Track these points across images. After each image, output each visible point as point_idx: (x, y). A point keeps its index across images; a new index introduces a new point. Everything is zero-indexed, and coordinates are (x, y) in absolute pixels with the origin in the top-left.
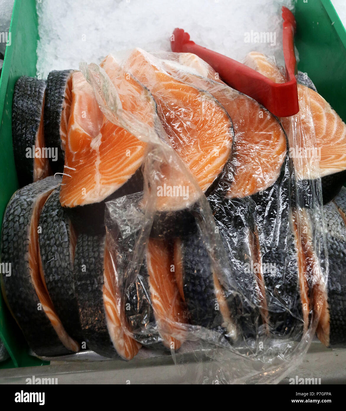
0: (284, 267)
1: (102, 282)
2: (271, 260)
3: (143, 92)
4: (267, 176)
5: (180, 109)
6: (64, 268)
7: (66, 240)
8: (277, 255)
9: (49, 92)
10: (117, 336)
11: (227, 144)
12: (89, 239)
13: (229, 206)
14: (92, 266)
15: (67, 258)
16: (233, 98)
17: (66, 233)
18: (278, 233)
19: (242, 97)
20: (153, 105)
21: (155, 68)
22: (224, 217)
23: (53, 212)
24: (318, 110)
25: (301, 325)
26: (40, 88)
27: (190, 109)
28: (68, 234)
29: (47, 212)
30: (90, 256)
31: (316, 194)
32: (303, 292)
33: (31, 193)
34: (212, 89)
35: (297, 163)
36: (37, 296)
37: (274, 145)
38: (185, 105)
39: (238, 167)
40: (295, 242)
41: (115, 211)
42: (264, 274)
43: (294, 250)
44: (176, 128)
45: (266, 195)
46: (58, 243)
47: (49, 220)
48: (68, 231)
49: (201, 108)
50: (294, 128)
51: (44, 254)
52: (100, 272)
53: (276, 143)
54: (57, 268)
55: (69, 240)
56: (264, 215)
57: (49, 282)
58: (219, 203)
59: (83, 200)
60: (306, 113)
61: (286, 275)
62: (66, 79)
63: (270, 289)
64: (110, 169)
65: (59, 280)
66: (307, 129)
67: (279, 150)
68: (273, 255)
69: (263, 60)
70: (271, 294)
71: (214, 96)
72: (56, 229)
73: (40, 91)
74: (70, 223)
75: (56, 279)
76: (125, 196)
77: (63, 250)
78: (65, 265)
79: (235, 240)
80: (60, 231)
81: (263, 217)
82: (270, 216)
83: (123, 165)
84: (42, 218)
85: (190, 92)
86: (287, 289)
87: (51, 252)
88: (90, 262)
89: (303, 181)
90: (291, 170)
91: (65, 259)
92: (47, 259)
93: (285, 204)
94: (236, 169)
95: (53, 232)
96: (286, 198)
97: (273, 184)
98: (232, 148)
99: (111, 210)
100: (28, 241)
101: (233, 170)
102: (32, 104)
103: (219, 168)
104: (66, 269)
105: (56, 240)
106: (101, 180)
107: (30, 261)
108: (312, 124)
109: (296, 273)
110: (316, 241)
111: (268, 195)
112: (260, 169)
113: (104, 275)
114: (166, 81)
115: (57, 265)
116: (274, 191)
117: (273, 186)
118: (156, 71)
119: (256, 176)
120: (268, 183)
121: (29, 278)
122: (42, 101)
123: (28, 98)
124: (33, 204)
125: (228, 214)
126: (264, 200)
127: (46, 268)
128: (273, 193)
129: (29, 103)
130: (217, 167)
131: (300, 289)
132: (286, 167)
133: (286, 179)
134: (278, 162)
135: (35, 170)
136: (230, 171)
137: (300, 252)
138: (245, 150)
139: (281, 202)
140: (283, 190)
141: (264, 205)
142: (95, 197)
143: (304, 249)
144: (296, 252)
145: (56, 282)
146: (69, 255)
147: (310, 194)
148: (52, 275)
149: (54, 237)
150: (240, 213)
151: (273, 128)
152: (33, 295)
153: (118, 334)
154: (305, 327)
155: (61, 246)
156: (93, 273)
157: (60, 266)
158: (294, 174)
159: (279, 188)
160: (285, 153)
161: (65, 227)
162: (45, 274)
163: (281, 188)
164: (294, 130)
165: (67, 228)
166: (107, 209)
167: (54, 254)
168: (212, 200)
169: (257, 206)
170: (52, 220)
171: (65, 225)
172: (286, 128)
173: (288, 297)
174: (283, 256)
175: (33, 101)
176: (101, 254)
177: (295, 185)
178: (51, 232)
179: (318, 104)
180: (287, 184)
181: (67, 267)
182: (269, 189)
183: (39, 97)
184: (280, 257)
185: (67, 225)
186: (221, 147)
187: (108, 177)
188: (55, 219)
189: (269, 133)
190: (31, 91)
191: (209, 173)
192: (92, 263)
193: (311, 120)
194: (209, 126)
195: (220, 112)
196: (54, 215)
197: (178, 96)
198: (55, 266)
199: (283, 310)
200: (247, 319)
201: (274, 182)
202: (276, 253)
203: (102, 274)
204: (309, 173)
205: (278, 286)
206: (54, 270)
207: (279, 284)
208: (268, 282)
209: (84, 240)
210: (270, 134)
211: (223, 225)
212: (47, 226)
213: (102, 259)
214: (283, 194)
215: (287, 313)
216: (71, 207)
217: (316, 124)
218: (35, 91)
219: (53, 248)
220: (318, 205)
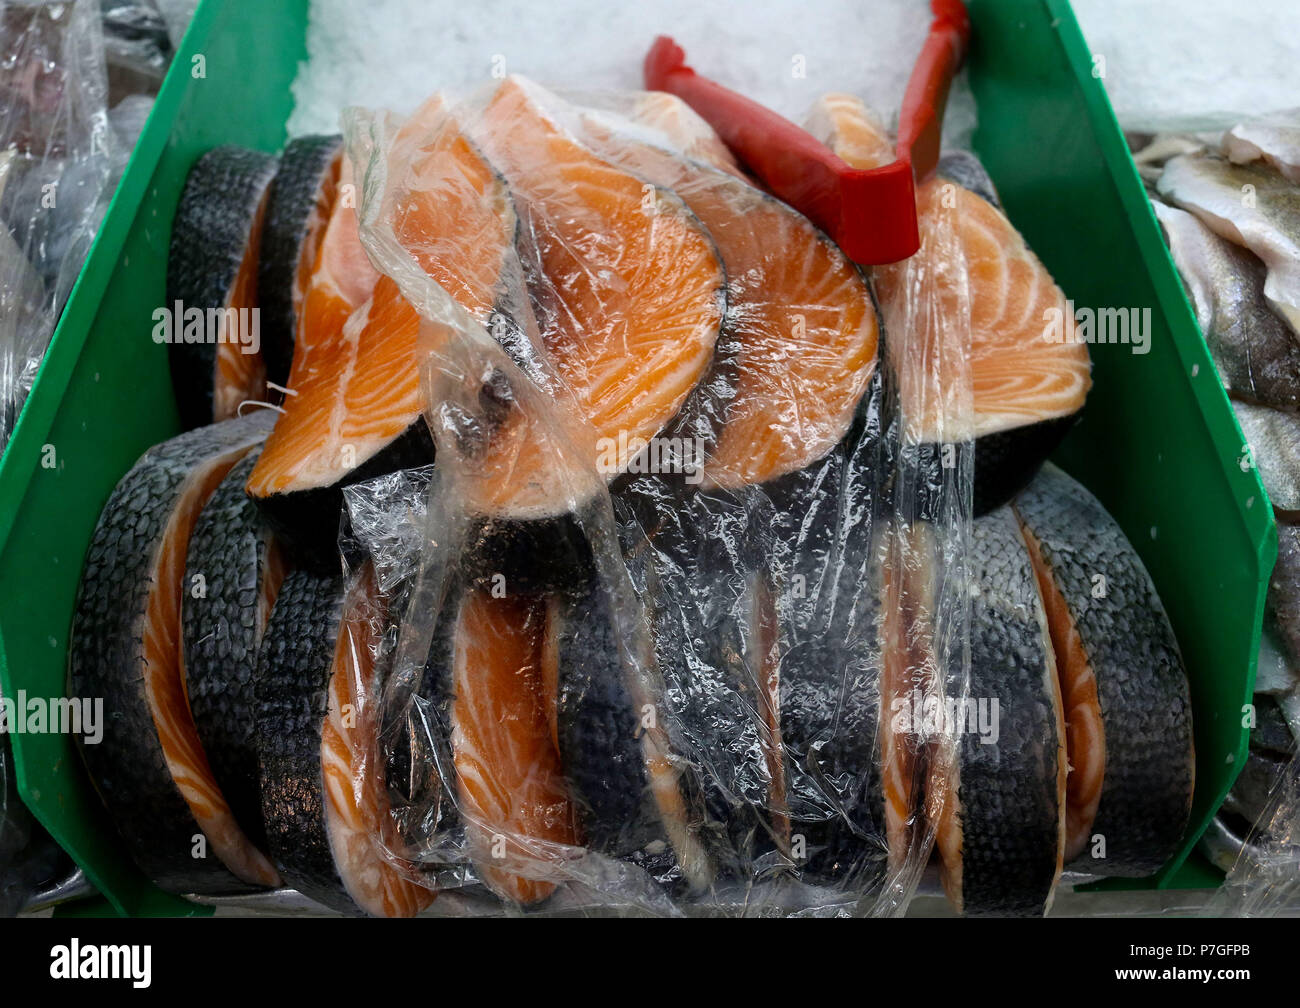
0: (840, 691)
1: (323, 709)
2: (806, 668)
3: (489, 189)
4: (812, 429)
5: (587, 237)
6: (238, 662)
7: (252, 584)
8: (824, 656)
9: (280, 187)
10: (355, 860)
11: (702, 336)
12: (310, 586)
13: (695, 510)
14: (304, 662)
15: (248, 634)
16: (743, 209)
17: (254, 567)
18: (834, 593)
19: (770, 209)
20: (508, 223)
21: (547, 126)
22: (679, 541)
23: (234, 508)
24: (988, 251)
25: (879, 858)
26: (255, 177)
27: (618, 236)
28: (259, 568)
29: (220, 505)
30: (303, 634)
31: (957, 486)
32: (890, 764)
33: (189, 453)
34: (686, 185)
35: (911, 394)
36: (157, 735)
37: (842, 343)
38: (608, 226)
39: (729, 401)
40: (879, 620)
41: (367, 514)
42: (781, 709)
43: (873, 644)
44: (566, 287)
45: (807, 484)
46: (229, 592)
47: (220, 527)
48: (259, 562)
49: (646, 236)
50: (912, 298)
51: (192, 621)
52: (320, 681)
53: (848, 338)
54: (221, 663)
55: (258, 585)
56: (796, 540)
57: (198, 697)
58: (665, 501)
59: (291, 479)
60: (950, 258)
61: (845, 714)
62: (329, 157)
63: (797, 753)
64: (369, 396)
65: (224, 694)
66: (950, 304)
67: (857, 357)
68: (814, 655)
69: (855, 113)
70: (798, 765)
71: (688, 202)
72: (230, 554)
73: (255, 184)
74: (269, 537)
75: (216, 691)
76: (400, 473)
77: (241, 613)
78: (241, 652)
79: (703, 609)
80: (239, 559)
81: (793, 545)
82: (812, 542)
83: (400, 387)
84: (203, 521)
85: (625, 189)
86: (843, 753)
87: (210, 618)
88: (301, 649)
89: (922, 447)
90: (888, 415)
91: (242, 638)
92: (197, 635)
93: (860, 509)
94: (722, 407)
95: (223, 562)
96: (865, 492)
97: (826, 454)
98: (716, 347)
99: (355, 510)
100: (149, 583)
101: (711, 410)
102: (224, 217)
103: (671, 401)
104: (243, 665)
105: (227, 584)
106: (345, 422)
107: (149, 638)
108: (964, 290)
109: (872, 710)
110: (940, 620)
111: (811, 483)
112: (794, 409)
113: (332, 689)
114: (571, 161)
115: (221, 654)
116: (831, 471)
117: (828, 458)
118: (550, 136)
119: (779, 428)
120: (815, 448)
121: (140, 685)
122: (253, 210)
123: (219, 202)
124: (181, 484)
125: (690, 532)
126: (800, 497)
127: (192, 658)
128: (826, 478)
129: (219, 213)
130: (668, 398)
131: (879, 756)
132: (871, 404)
133: (867, 439)
134: (850, 390)
135: (219, 394)
136: (704, 411)
137: (891, 651)
138: (753, 354)
139: (850, 504)
140: (858, 470)
141: (799, 512)
142: (319, 472)
143: (905, 642)
144: (878, 650)
145: (215, 699)
146: (253, 628)
147: (937, 484)
148: (205, 679)
149: (223, 575)
150: (724, 531)
151: (845, 296)
152: (144, 732)
153: (359, 855)
154: (893, 863)
155: (237, 601)
156: (303, 683)
157: (229, 656)
158: (896, 427)
159: (845, 465)
160: (873, 366)
161: (254, 549)
162: (188, 676)
163: (851, 465)
164: (912, 304)
165: (259, 552)
166: (346, 507)
167: (215, 621)
168: (646, 492)
169: (777, 515)
170: (226, 530)
171: (254, 542)
172: (882, 296)
173: (845, 777)
174: (840, 660)
175: (229, 209)
176: (331, 630)
177: (896, 457)
178: (217, 561)
179: (987, 235)
180: (870, 455)
181: (245, 660)
182: (816, 466)
183: (247, 200)
184: (832, 662)
185: (260, 543)
186: (683, 342)
187: (360, 418)
188: (233, 526)
189: (832, 309)
190: (230, 184)
191: (642, 414)
192: (304, 653)
193: (964, 277)
194: (663, 285)
195: (698, 248)
196: (234, 514)
197: (592, 201)
198: (216, 656)
199: (825, 816)
200: (720, 836)
201: (832, 448)
202: (822, 650)
203: (325, 686)
204: (940, 425)
205: (817, 746)
206: (211, 665)
207: (822, 739)
208: (791, 730)
209: (298, 586)
210: (836, 313)
211: (672, 565)
212: (211, 544)
213: (331, 645)
214: (857, 481)
215: (838, 823)
216: (262, 496)
217: (979, 288)
218: (241, 185)
219: (216, 607)
220: (959, 516)
